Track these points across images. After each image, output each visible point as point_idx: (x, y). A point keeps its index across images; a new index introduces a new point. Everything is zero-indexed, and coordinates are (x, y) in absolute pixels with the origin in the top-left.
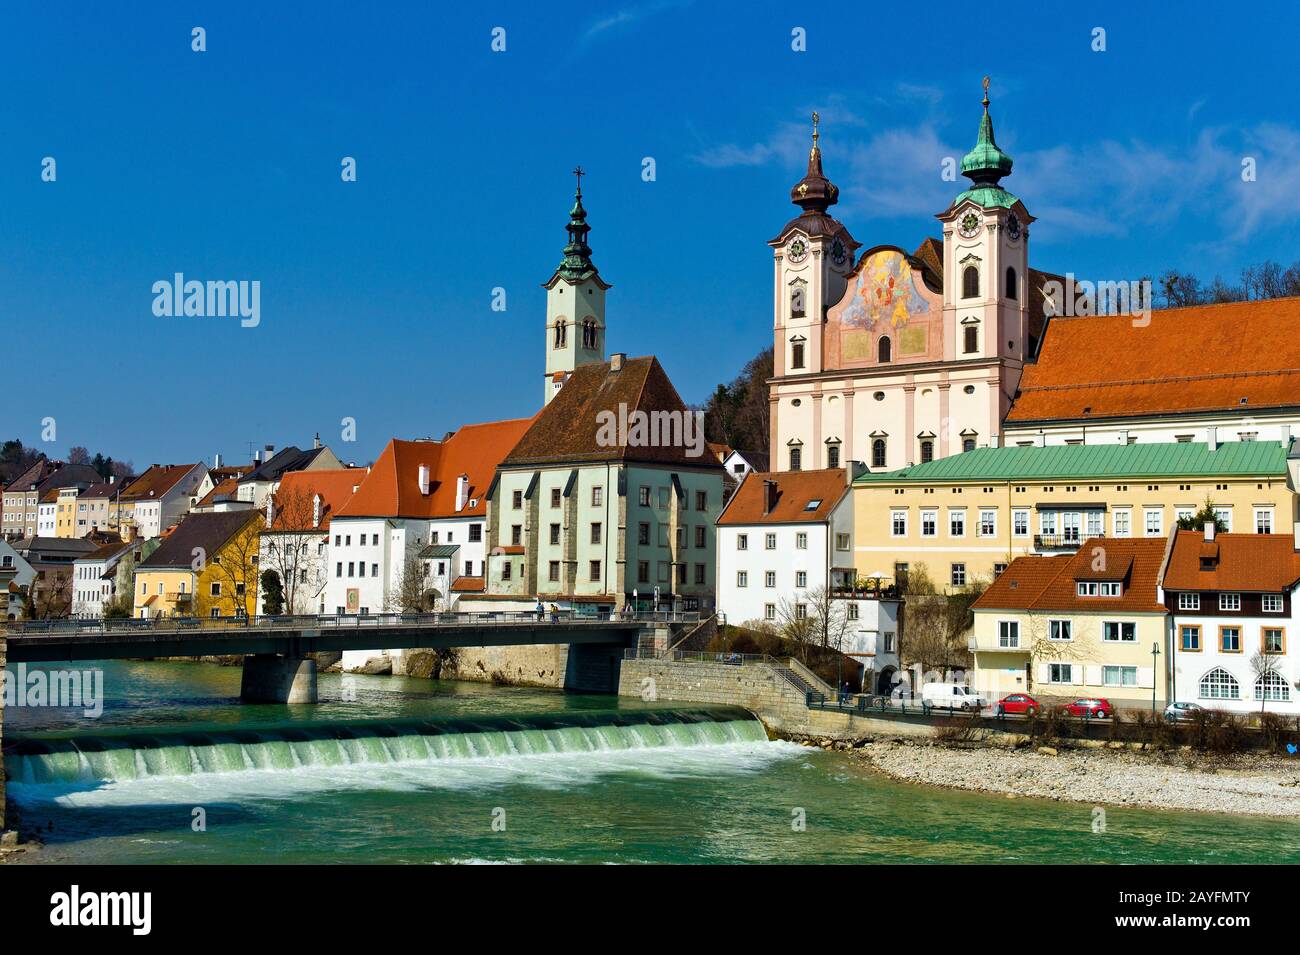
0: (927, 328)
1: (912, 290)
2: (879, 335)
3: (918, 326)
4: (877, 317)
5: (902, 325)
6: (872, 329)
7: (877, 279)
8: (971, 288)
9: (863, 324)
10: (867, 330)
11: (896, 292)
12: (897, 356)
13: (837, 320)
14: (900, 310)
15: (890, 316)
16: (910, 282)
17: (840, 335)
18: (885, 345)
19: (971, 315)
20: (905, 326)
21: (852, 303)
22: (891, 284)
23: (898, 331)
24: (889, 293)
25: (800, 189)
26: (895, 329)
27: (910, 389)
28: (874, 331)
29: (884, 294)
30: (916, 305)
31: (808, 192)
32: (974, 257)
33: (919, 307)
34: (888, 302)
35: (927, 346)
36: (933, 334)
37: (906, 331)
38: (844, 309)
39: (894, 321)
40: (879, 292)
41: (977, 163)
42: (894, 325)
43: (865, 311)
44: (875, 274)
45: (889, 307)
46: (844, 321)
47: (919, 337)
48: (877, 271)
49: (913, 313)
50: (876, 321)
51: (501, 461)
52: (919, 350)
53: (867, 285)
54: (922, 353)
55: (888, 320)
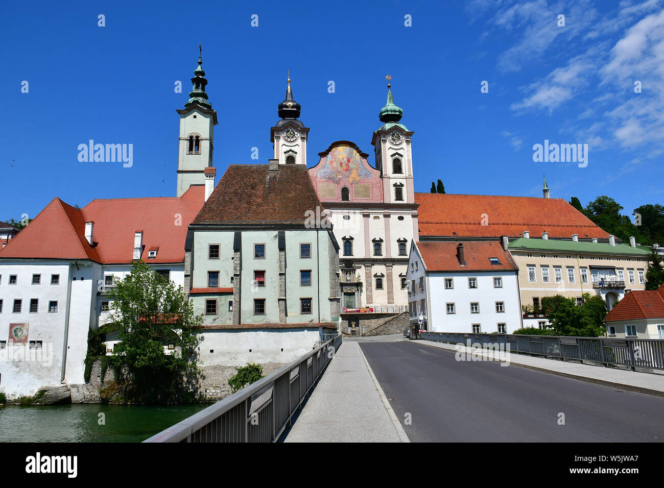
0: (371, 186)
1: (362, 166)
2: (342, 185)
3: (366, 184)
4: (341, 177)
5: (355, 182)
6: (338, 183)
7: (340, 157)
8: (397, 168)
9: (331, 179)
10: (334, 182)
11: (351, 165)
12: (352, 199)
13: (315, 175)
14: (354, 174)
15: (348, 177)
16: (360, 161)
17: (316, 184)
18: (345, 192)
19: (398, 182)
20: (357, 183)
21: (324, 167)
22: (349, 161)
23: (353, 185)
24: (347, 165)
25: (287, 104)
26: (351, 184)
27: (366, 216)
28: (339, 184)
29: (344, 165)
30: (364, 174)
31: (293, 107)
32: (399, 155)
33: (365, 175)
34: (346, 170)
35: (371, 195)
36: (375, 189)
37: (359, 186)
38: (320, 169)
39: (351, 180)
40: (341, 164)
41: (395, 111)
42: (351, 182)
43: (333, 173)
44: (338, 155)
45: (347, 172)
46: (319, 176)
47: (367, 190)
48: (339, 153)
49: (362, 177)
50: (340, 179)
51: (191, 225)
52: (367, 196)
53: (333, 160)
54: (369, 198)
55: (347, 179)
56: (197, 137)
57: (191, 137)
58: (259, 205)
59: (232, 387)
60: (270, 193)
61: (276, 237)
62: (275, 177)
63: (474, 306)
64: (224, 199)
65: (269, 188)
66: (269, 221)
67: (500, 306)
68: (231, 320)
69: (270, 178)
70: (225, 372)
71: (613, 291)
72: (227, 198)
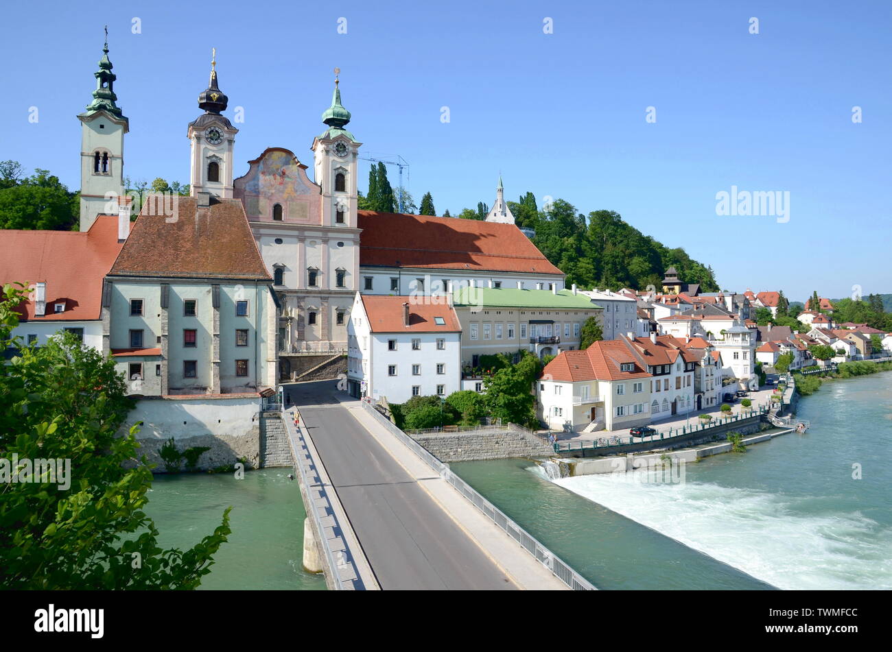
0: (309, 204)
1: (298, 180)
2: (275, 202)
3: (302, 202)
4: (273, 191)
5: (290, 199)
6: (269, 198)
8: (340, 185)
9: (261, 192)
10: (265, 197)
11: (286, 177)
12: (286, 219)
13: (242, 187)
14: (289, 189)
15: (283, 192)
16: (297, 174)
17: (243, 197)
18: (278, 210)
19: (341, 202)
20: (293, 200)
22: (283, 172)
23: (288, 203)
24: (282, 177)
26: (286, 201)
27: (302, 239)
28: (271, 200)
29: (278, 177)
31: (219, 99)
32: (343, 169)
33: (303, 190)
34: (281, 184)
35: (308, 214)
36: (313, 209)
37: (294, 203)
39: (285, 196)
40: (274, 175)
41: (342, 116)
42: (286, 198)
44: (272, 164)
45: (282, 187)
46: (247, 189)
47: (303, 208)
48: (273, 162)
49: (298, 193)
50: (272, 194)
51: (107, 275)
52: (303, 216)
53: (265, 170)
54: (305, 219)
55: (281, 194)
56: (106, 154)
57: (98, 153)
58: (188, 252)
59: (165, 460)
60: (200, 236)
61: (209, 292)
62: (205, 216)
63: (415, 369)
64: (145, 242)
65: (199, 229)
66: (201, 274)
67: (440, 368)
68: (158, 385)
69: (199, 216)
70: (158, 445)
71: (549, 346)
72: (149, 241)
